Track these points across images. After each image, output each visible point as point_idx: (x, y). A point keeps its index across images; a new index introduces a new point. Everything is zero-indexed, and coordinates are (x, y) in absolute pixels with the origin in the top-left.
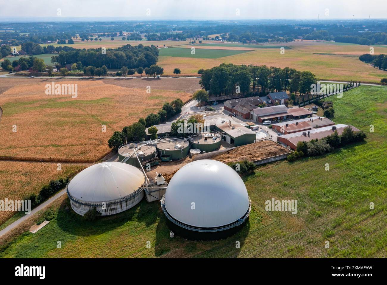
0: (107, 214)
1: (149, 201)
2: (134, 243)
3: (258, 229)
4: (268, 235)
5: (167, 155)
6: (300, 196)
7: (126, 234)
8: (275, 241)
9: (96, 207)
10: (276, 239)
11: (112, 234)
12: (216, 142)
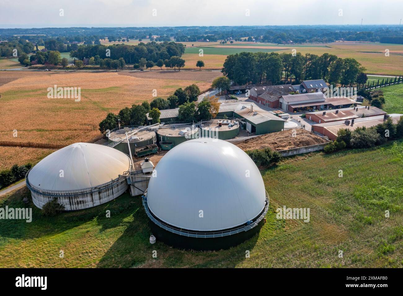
0: (72, 208)
1: (133, 195)
2: (99, 249)
3: (277, 238)
4: (291, 247)
5: (169, 142)
6: (341, 196)
7: (91, 237)
8: (302, 256)
9: (57, 198)
10: (303, 253)
11: (73, 235)
12: (232, 129)
